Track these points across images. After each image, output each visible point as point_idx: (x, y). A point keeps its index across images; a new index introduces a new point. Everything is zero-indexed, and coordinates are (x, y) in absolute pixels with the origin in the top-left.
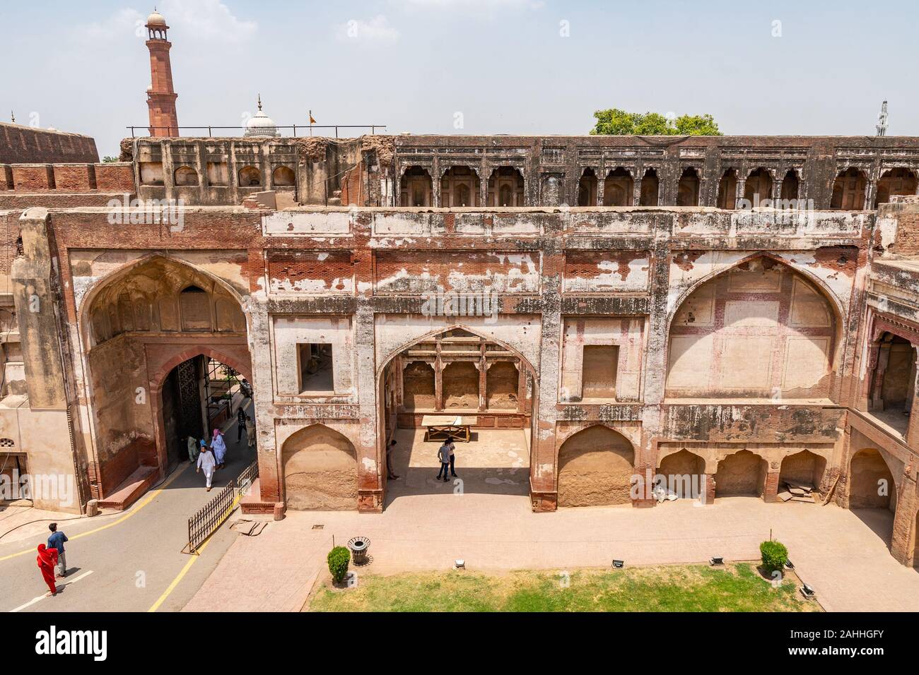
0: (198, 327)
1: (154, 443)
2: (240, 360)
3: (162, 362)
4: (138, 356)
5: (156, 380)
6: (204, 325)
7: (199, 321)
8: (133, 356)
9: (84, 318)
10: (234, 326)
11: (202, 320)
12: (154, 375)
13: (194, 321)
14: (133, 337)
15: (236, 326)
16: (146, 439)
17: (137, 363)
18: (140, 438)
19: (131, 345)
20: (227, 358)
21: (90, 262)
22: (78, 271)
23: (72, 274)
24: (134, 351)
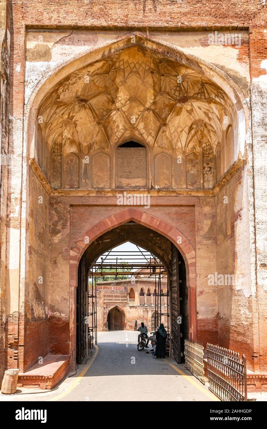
0: (133, 185)
1: (68, 324)
2: (174, 224)
3: (87, 227)
4: (62, 219)
5: (79, 249)
6: (140, 182)
7: (134, 178)
8: (56, 218)
9: (32, 115)
10: (173, 183)
11: (138, 177)
12: (76, 242)
13: (128, 178)
14: (58, 197)
15: (176, 182)
16: (59, 319)
17: (59, 227)
18: (52, 317)
19: (55, 206)
20: (160, 222)
21: (50, 45)
22: (33, 55)
23: (26, 59)
24: (57, 212)
